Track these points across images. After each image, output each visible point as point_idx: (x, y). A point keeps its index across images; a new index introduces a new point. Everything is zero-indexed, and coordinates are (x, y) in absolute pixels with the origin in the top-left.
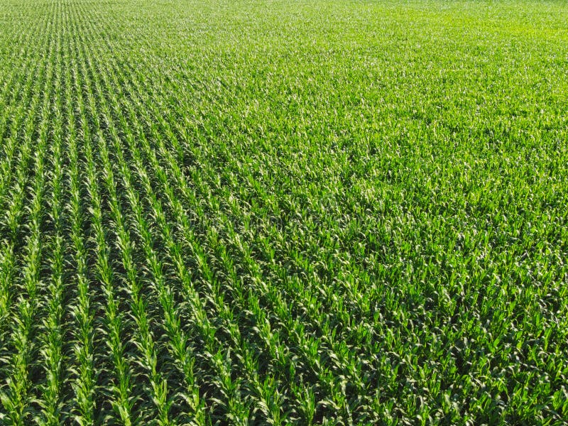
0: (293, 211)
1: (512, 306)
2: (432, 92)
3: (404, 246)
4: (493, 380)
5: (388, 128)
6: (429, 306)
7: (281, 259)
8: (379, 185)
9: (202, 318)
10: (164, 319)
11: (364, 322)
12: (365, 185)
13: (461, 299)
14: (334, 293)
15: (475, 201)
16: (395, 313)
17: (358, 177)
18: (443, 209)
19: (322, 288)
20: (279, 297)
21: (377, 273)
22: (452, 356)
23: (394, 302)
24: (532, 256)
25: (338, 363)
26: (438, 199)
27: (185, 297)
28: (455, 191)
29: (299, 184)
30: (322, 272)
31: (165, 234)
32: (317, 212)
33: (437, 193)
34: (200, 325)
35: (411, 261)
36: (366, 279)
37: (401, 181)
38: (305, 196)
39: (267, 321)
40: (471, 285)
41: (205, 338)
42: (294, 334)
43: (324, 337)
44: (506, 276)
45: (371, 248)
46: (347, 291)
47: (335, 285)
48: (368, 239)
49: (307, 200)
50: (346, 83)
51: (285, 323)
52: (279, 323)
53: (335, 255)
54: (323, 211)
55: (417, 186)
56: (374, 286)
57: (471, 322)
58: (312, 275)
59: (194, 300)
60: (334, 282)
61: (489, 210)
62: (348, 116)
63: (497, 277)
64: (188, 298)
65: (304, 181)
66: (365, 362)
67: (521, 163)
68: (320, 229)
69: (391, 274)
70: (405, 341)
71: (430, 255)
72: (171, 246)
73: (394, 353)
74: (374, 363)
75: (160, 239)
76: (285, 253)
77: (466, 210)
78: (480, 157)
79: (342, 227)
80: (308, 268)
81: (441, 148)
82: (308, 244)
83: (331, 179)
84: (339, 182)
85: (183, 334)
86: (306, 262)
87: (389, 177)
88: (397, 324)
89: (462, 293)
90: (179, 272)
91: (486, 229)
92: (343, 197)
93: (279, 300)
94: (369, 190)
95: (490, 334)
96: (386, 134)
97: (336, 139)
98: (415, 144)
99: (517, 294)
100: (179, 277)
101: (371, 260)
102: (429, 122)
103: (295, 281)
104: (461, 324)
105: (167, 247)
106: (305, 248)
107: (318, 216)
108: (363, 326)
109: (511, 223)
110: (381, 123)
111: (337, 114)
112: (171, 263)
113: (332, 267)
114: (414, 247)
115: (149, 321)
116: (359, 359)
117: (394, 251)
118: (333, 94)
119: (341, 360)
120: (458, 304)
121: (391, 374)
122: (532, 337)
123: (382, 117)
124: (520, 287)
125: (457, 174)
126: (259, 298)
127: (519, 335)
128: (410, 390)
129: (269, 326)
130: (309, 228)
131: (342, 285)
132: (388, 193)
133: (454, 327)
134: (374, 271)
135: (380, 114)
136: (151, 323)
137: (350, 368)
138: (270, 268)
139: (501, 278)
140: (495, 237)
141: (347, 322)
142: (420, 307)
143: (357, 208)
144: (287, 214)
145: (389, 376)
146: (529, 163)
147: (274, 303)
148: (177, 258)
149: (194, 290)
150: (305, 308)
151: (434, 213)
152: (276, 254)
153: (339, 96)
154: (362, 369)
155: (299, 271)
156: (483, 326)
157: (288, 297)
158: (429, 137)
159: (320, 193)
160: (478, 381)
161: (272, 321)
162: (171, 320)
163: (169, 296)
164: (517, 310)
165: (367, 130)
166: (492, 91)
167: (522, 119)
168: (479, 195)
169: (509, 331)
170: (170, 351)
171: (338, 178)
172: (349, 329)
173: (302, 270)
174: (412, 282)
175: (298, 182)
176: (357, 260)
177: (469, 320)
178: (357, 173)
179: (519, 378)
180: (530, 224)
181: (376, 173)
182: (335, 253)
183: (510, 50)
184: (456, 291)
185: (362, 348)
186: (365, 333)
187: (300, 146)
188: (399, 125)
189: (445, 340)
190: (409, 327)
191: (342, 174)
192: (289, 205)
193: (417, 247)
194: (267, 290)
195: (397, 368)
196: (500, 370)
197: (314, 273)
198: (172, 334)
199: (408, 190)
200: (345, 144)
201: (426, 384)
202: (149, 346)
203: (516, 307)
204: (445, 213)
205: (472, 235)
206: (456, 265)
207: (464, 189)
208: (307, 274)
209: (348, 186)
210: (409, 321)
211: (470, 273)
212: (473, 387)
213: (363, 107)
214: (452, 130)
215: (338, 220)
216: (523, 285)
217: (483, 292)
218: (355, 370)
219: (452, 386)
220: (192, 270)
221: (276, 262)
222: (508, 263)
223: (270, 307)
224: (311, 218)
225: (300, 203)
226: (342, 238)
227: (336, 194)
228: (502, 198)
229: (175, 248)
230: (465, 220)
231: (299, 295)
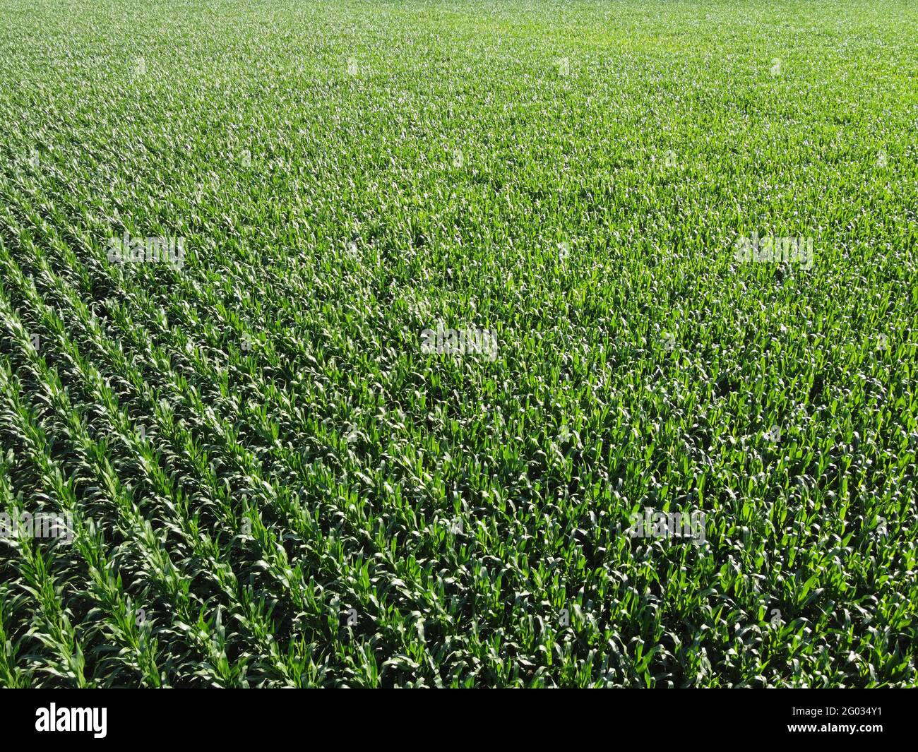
0: (302, 353)
1: (649, 451)
2: (497, 140)
3: (484, 386)
4: (638, 567)
5: (437, 201)
6: (534, 474)
7: (291, 437)
8: (434, 294)
9: (162, 564)
10: (90, 579)
11: (440, 517)
12: (413, 297)
13: (578, 454)
14: (385, 478)
15: (580, 301)
16: (485, 494)
17: (401, 285)
18: (536, 319)
19: (366, 473)
20: (295, 504)
21: (449, 435)
22: (577, 543)
23: (481, 477)
24: (666, 372)
25: (407, 593)
26: (527, 304)
27: (125, 533)
28: (550, 289)
29: (306, 308)
30: (361, 448)
31: (72, 427)
32: (341, 350)
33: (524, 296)
34: (161, 577)
35: (499, 408)
36: (434, 448)
37: (468, 284)
38: (319, 326)
39: (281, 547)
40: (590, 430)
41: (171, 599)
42: (328, 560)
43: (378, 555)
44: (635, 407)
45: (435, 395)
46: (407, 472)
47: (386, 466)
48: (430, 383)
49: (322, 332)
50: (362, 135)
51: (311, 544)
52: (302, 546)
53: (380, 417)
54: (351, 347)
55: (493, 289)
56: (447, 458)
57: (598, 485)
58: (347, 455)
59: (143, 535)
60: (383, 462)
61: (601, 312)
62: (372, 187)
63: (625, 413)
64: (132, 534)
65: (314, 301)
66: (450, 580)
67: (634, 236)
68: (350, 378)
69: (471, 434)
70: (507, 534)
71: (526, 393)
72: (87, 446)
73: (493, 557)
74: (463, 579)
75: (65, 436)
76: (296, 425)
77: (570, 317)
78: (578, 234)
79: (386, 370)
80: (338, 446)
81: (521, 226)
82: (333, 405)
83: (357, 292)
84: (372, 296)
85: (129, 600)
86: (334, 435)
87: (449, 280)
88: (491, 511)
89: (580, 445)
90: (108, 489)
91: (601, 342)
92: (380, 319)
93: (296, 507)
94: (420, 304)
95: (625, 499)
96: (437, 212)
97: (357, 227)
98: (482, 223)
99: (654, 431)
100: (110, 499)
101: (438, 415)
102: (499, 186)
103: (319, 471)
104: (583, 492)
105: (79, 449)
106: (329, 412)
107: (345, 357)
108: (438, 525)
109: (633, 328)
110: (426, 195)
111: (354, 186)
112: (92, 476)
113: (377, 437)
114: (502, 384)
115: (60, 589)
116: (439, 579)
117: (472, 396)
118: (344, 153)
119: (411, 586)
120: (575, 462)
121: (490, 591)
122: (681, 492)
123: (426, 185)
124: (657, 420)
125: (549, 263)
126: (262, 510)
127: (664, 493)
128: (523, 610)
129: (285, 554)
130: (332, 380)
131: (396, 464)
132: (451, 305)
133: (573, 499)
134: (445, 432)
135: (423, 181)
136: (65, 593)
137: (426, 596)
138: (274, 456)
139: (629, 412)
140: (614, 352)
141: (412, 523)
142: (521, 478)
143: (406, 335)
144: (291, 361)
145: (489, 595)
146: (646, 236)
147: (288, 514)
148: (102, 466)
149: (141, 517)
150: (341, 513)
151: (523, 327)
152: (281, 429)
153: (354, 156)
154: (446, 593)
155: (323, 453)
156: (614, 489)
157: (311, 499)
158: (501, 210)
159: (343, 319)
160: (617, 573)
161: (289, 545)
162: (104, 579)
163: (95, 538)
164: (657, 456)
165: (406, 208)
166: (582, 134)
167: (627, 172)
168: (584, 292)
169: (651, 488)
170: (108, 636)
171: (368, 291)
172: (417, 533)
173: (329, 450)
174: (505, 440)
175: (303, 305)
176: (416, 420)
177: (593, 483)
178: (398, 279)
179: (671, 557)
180: (657, 325)
181: (428, 276)
182: (380, 413)
183: (598, 70)
184: (571, 443)
185: (442, 560)
186: (442, 536)
187: (299, 245)
188: (454, 195)
189: (564, 522)
190: (509, 511)
191: (374, 283)
192: (293, 345)
193: (505, 385)
194: (274, 494)
195: (499, 579)
196: (645, 548)
197: (350, 452)
198: (107, 604)
199: (481, 297)
200: (374, 234)
201: (545, 595)
202: (67, 637)
203: (656, 452)
204: (539, 326)
205: (583, 353)
206: (565, 404)
207: (563, 284)
208: (338, 456)
209: (387, 302)
210: (507, 503)
211: (588, 413)
212: (611, 583)
213: (394, 171)
214: (535, 196)
215: (378, 359)
216: (660, 418)
217: (608, 438)
218: (435, 598)
219: (582, 590)
220: (132, 483)
221: (284, 444)
222: (636, 388)
223: (283, 522)
224: (332, 361)
225: (312, 340)
226: (387, 387)
227: (370, 317)
228: (617, 292)
229: (95, 448)
230: (570, 332)
231: (329, 492)
